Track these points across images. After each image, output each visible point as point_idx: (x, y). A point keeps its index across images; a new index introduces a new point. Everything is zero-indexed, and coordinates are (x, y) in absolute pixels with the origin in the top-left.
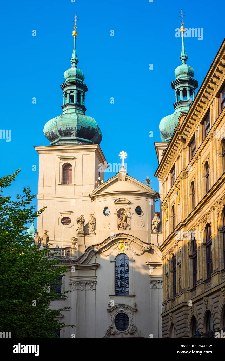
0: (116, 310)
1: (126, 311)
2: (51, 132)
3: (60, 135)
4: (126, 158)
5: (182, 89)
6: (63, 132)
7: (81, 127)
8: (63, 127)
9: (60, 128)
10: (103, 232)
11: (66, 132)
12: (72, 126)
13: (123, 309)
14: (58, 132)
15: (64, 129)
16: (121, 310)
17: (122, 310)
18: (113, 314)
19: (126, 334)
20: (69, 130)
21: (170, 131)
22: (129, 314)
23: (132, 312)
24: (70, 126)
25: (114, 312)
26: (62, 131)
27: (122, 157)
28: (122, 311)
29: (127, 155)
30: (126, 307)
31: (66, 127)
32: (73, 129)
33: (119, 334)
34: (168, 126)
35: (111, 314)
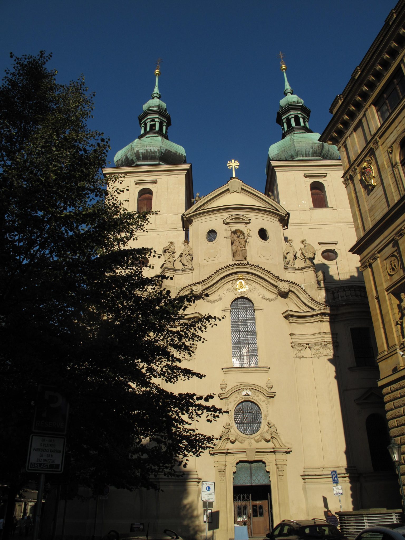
0: (236, 394)
1: (255, 398)
2: (125, 157)
3: (136, 160)
4: (237, 167)
5: (293, 116)
6: (141, 156)
7: (166, 149)
8: (142, 149)
9: (138, 151)
10: (207, 265)
11: (145, 155)
12: (154, 148)
13: (250, 393)
14: (134, 156)
15: (144, 151)
16: (245, 395)
17: (248, 395)
18: (231, 403)
19: (257, 441)
20: (149, 152)
21: (286, 156)
22: (261, 402)
23: (265, 399)
24: (152, 148)
25: (232, 398)
26: (140, 154)
27: (231, 167)
28: (247, 397)
29: (238, 164)
30: (255, 388)
31: (146, 148)
32: (155, 151)
33: (244, 441)
34: (283, 149)
35: (226, 403)
